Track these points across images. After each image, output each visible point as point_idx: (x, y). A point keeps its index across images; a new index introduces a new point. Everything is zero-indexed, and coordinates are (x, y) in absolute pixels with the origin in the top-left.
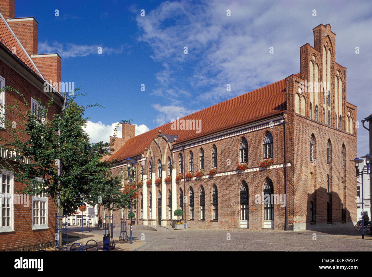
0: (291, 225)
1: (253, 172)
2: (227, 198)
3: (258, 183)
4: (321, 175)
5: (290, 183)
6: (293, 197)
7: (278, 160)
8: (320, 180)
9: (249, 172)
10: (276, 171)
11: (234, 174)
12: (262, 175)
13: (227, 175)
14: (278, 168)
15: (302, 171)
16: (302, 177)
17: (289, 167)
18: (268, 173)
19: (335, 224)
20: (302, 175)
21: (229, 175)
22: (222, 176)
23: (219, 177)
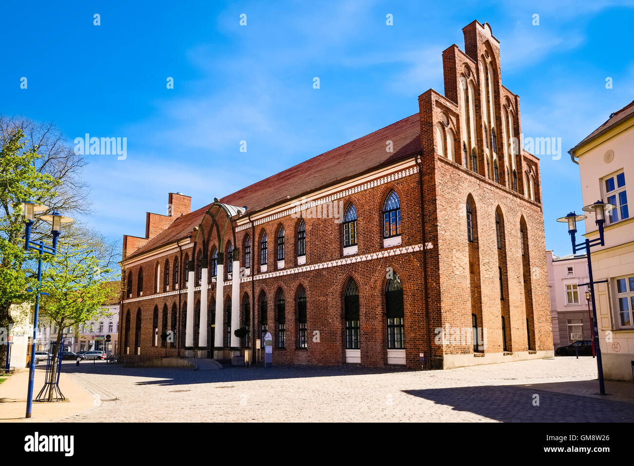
0: (438, 357)
1: (366, 261)
2: (322, 309)
3: (376, 281)
4: (488, 268)
5: (433, 280)
6: (438, 305)
7: (409, 239)
8: (486, 276)
9: (359, 262)
10: (407, 257)
11: (334, 267)
12: (382, 266)
13: (322, 269)
14: (411, 253)
15: (454, 258)
16: (455, 269)
17: (430, 249)
18: (393, 263)
19: (517, 355)
20: (453, 265)
21: (325, 268)
22: (314, 270)
23: (309, 271)
